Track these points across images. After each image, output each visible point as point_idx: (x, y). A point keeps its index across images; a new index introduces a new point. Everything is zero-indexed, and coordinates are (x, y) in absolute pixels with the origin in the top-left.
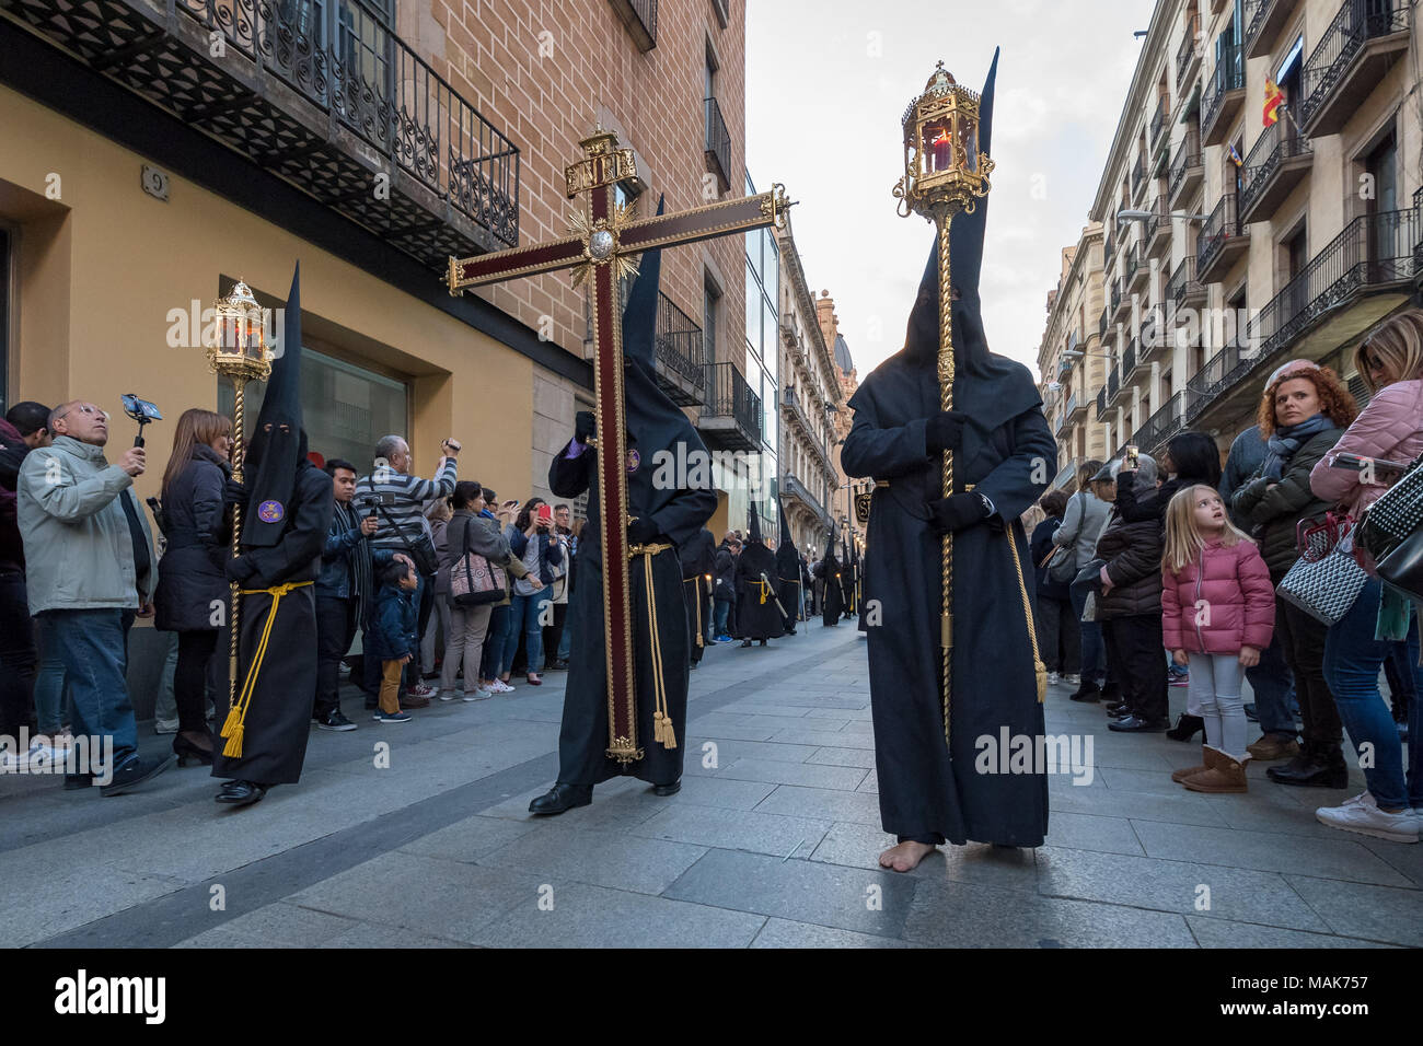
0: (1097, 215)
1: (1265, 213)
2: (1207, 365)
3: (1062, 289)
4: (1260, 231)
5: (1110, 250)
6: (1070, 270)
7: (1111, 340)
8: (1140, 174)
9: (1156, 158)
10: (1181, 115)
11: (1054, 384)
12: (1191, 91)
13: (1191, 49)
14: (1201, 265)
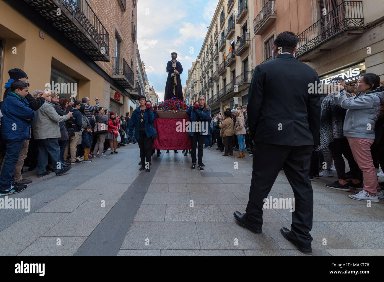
0: (199, 58)
1: (229, 66)
2: (220, 90)
3: (192, 70)
4: (228, 69)
5: (201, 65)
6: (193, 67)
7: (202, 82)
8: (207, 53)
9: (210, 51)
10: (215, 45)
11: (190, 88)
12: (217, 41)
13: (216, 34)
14: (219, 72)
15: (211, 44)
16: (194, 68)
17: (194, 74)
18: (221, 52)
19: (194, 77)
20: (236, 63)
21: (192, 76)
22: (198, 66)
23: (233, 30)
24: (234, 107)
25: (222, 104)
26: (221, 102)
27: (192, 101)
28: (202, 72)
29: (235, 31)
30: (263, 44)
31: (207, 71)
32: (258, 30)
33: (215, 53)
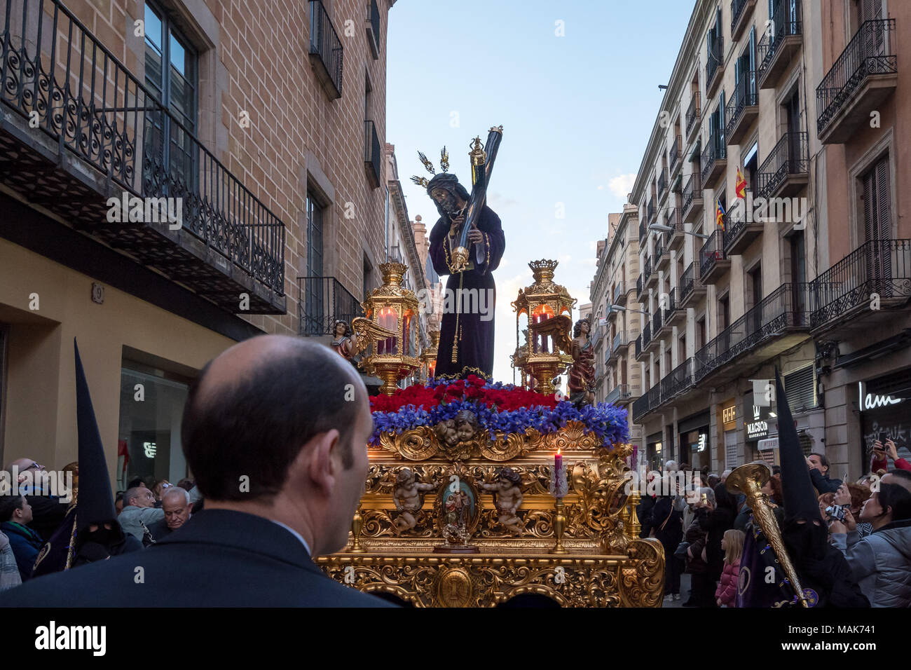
0: (635, 198)
1: (740, 250)
2: (708, 341)
3: (609, 246)
4: (736, 260)
5: (643, 231)
6: (613, 234)
7: (645, 299)
8: (663, 183)
9: (674, 178)
10: (689, 157)
11: (603, 321)
12: (695, 144)
13: (694, 114)
14: (702, 270)
15: (676, 154)
16: (618, 240)
17: (616, 265)
18: (712, 190)
19: (616, 276)
20: (761, 240)
21: (611, 271)
22: (631, 233)
23: (752, 111)
24: (757, 414)
25: (714, 399)
26: (714, 390)
27: (611, 372)
28: (646, 257)
29: (757, 115)
30: (854, 180)
31: (661, 260)
32: (831, 127)
33: (689, 191)
